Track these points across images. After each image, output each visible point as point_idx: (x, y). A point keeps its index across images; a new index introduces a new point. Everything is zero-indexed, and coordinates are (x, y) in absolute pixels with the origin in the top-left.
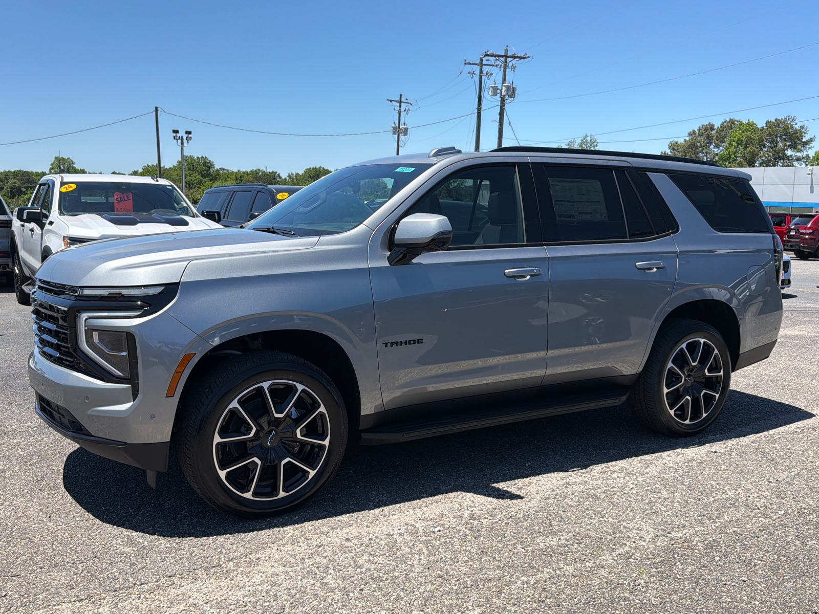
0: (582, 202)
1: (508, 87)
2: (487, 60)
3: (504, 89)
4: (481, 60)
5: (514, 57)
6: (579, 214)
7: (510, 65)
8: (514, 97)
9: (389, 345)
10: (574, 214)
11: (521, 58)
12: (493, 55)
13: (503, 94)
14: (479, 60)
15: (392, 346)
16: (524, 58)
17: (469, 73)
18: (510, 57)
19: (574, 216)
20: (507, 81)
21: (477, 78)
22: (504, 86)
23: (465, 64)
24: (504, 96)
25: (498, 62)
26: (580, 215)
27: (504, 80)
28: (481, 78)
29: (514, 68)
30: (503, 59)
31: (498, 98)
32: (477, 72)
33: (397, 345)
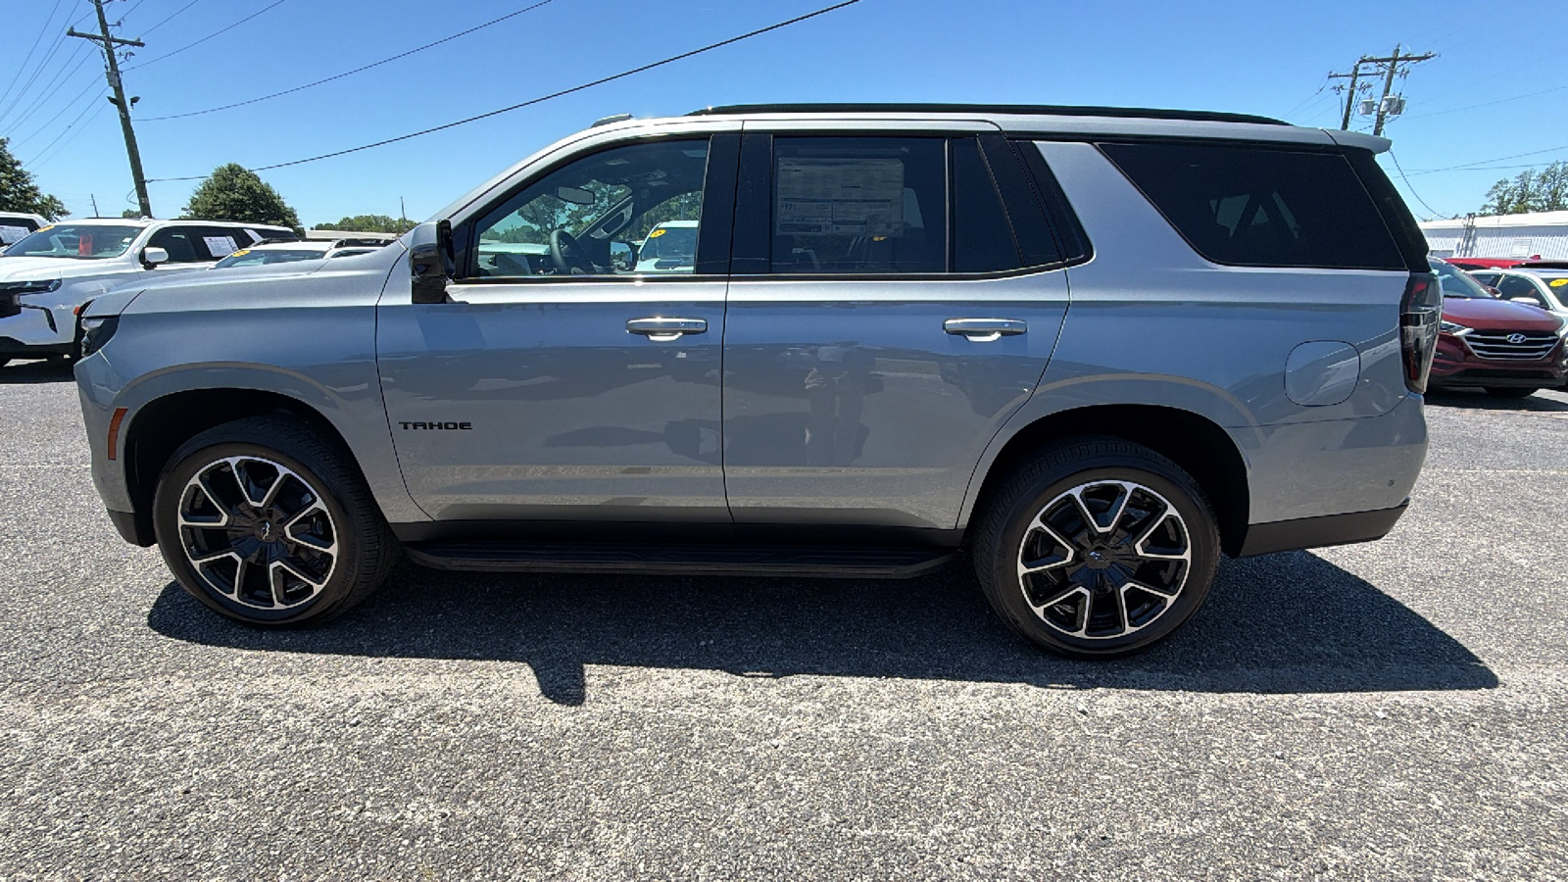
0: (847, 201)
1: (1390, 102)
2: (1364, 68)
3: (1384, 103)
4: (1356, 69)
5: (1407, 59)
6: (834, 223)
7: (1399, 70)
8: (1400, 113)
9: (410, 426)
10: (820, 223)
11: (1419, 59)
12: (1372, 60)
13: (1381, 110)
14: (1353, 69)
15: (415, 428)
16: (1426, 58)
17: (1334, 88)
18: (1401, 59)
19: (819, 228)
20: (1391, 92)
21: (1345, 94)
22: (1386, 100)
23: (1330, 77)
24: (1384, 113)
25: (1381, 70)
26: (835, 226)
27: (1387, 91)
28: (1352, 93)
29: (1404, 74)
30: (1388, 64)
31: (1374, 116)
32: (1347, 86)
33: (425, 428)
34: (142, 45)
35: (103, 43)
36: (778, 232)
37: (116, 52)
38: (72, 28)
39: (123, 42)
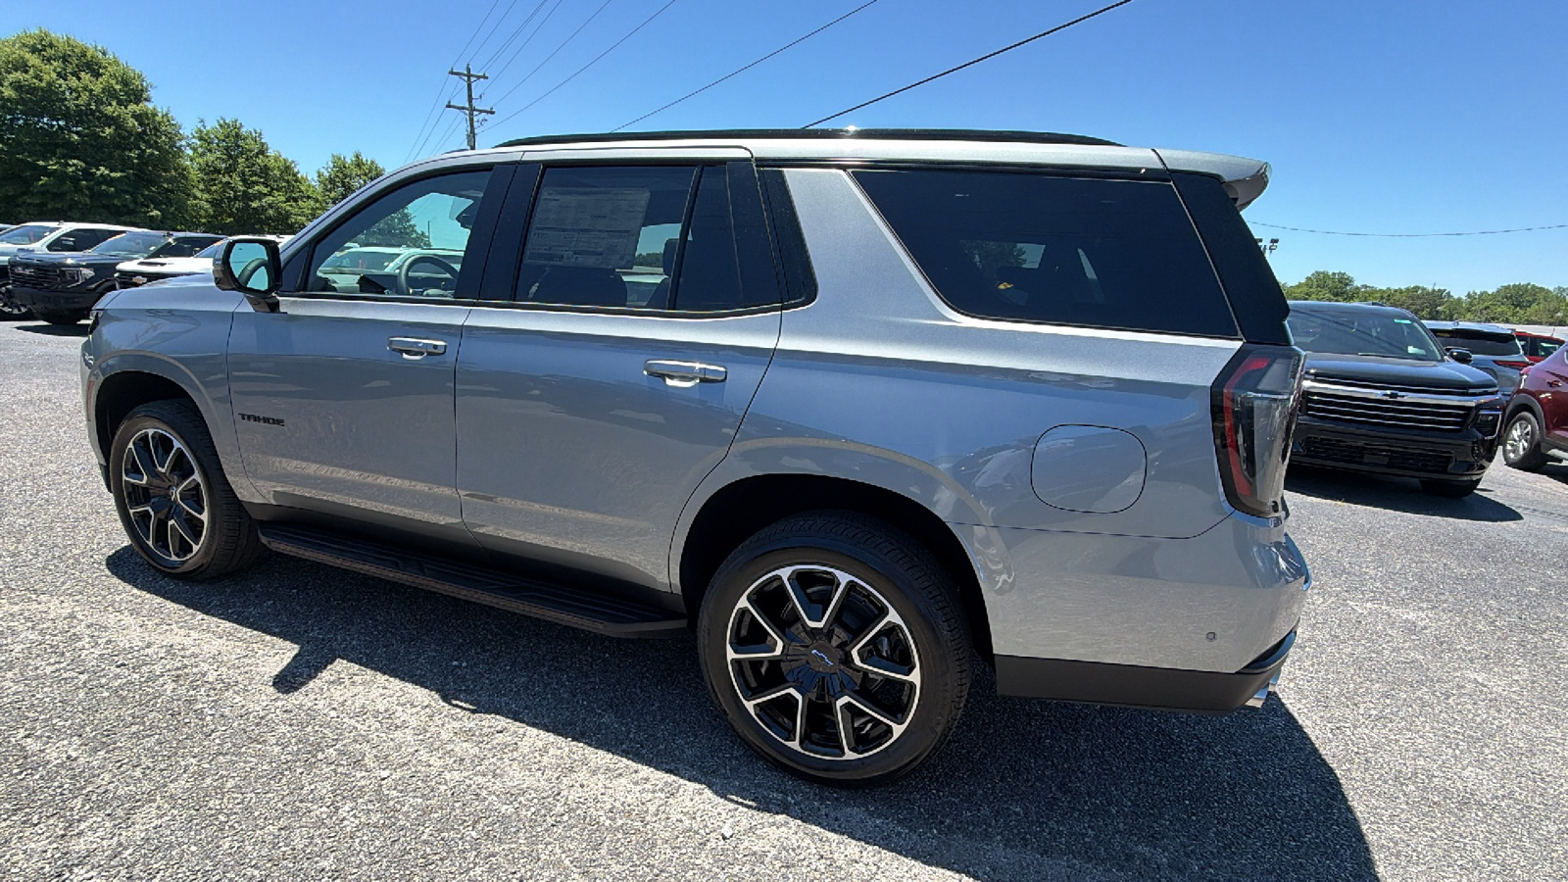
0: (592, 231)
9: (246, 418)
10: (563, 253)
15: (249, 420)
19: (562, 258)
26: (575, 256)
33: (255, 421)
34: (493, 113)
35: (467, 112)
36: (526, 261)
37: (475, 119)
38: (449, 102)
39: (481, 111)
